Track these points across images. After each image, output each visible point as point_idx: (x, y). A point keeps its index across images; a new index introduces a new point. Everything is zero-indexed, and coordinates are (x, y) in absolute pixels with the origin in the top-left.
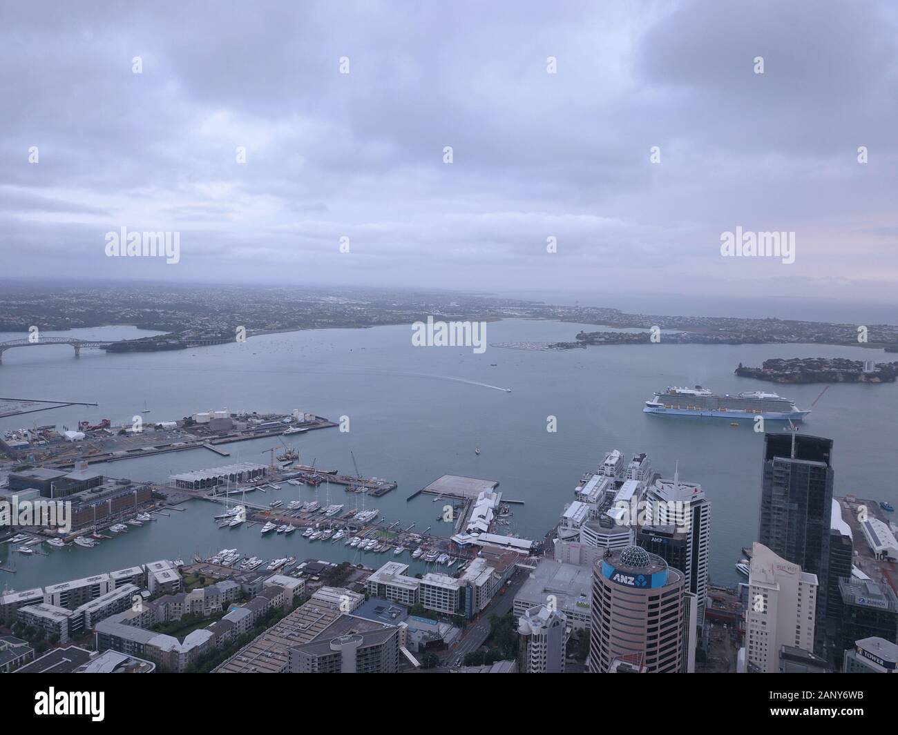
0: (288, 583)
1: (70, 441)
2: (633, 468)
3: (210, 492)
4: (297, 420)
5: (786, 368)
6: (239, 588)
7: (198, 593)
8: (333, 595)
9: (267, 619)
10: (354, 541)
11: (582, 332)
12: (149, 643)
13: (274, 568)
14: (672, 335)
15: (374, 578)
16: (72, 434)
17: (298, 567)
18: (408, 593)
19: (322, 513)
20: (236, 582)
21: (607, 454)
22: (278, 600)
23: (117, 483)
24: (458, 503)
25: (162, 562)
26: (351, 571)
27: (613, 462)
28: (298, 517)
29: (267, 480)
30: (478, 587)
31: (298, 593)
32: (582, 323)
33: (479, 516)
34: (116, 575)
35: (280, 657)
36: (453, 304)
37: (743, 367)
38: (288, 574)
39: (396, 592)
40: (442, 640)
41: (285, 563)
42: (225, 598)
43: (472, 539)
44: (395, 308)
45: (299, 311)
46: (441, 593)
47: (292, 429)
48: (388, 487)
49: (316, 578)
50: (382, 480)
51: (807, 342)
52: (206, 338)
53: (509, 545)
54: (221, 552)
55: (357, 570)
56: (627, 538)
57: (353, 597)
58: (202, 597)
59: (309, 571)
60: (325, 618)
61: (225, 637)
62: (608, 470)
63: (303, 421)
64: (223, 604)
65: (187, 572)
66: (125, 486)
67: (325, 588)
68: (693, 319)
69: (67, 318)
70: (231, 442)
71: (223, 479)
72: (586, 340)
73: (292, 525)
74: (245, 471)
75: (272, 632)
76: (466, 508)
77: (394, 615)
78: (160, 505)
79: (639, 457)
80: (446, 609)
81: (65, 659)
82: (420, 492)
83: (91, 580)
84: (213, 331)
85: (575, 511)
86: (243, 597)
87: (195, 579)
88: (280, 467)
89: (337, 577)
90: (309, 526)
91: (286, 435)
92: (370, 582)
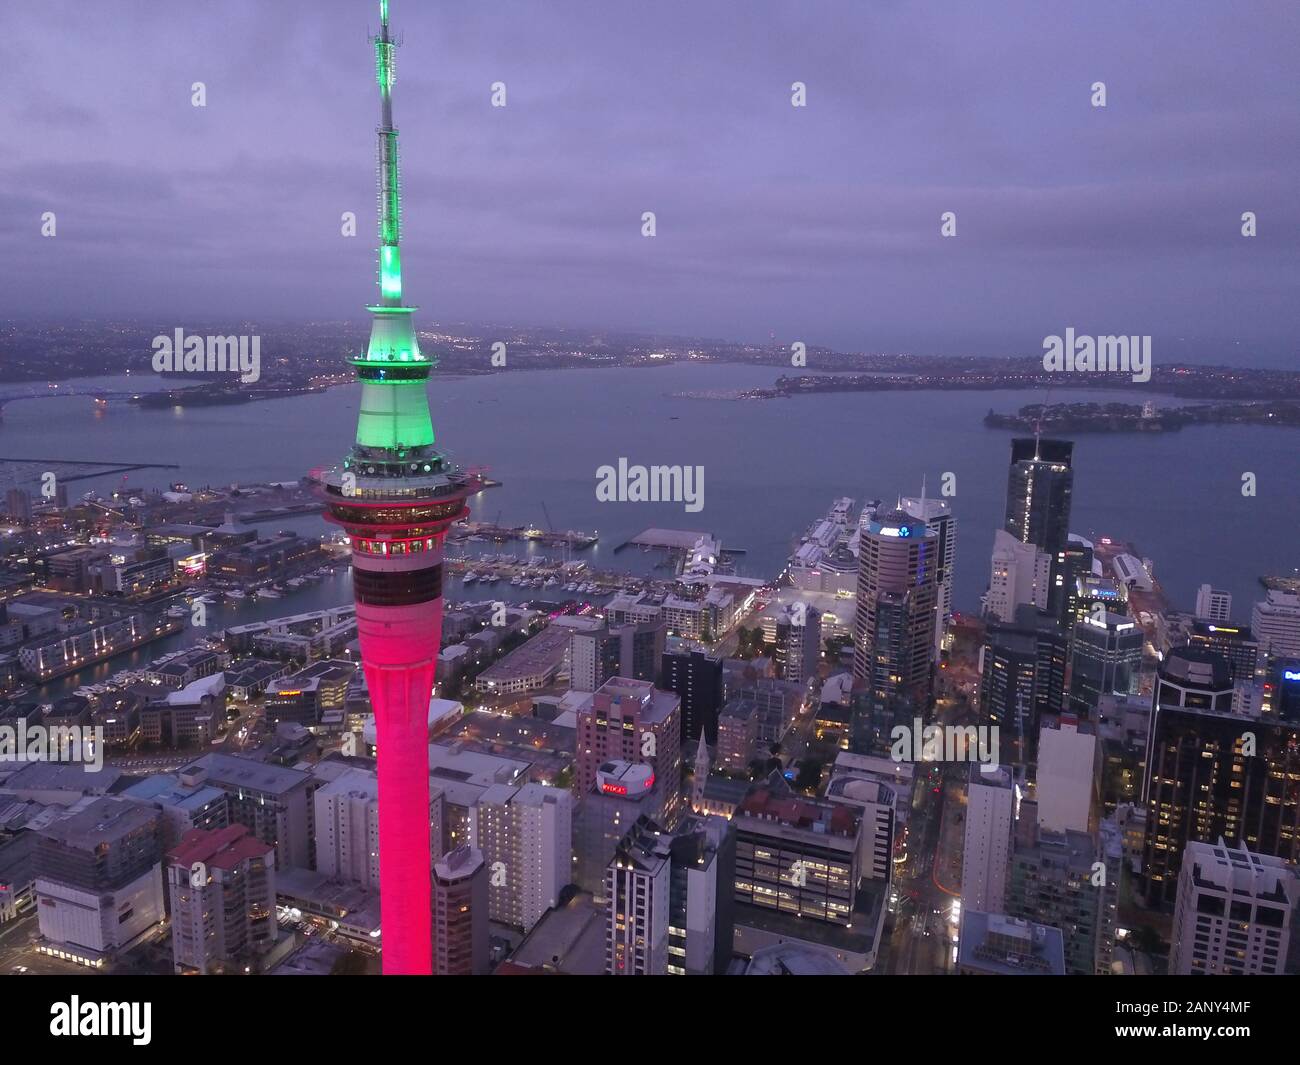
1: (176, 503)
8: (572, 621)
11: (784, 377)
15: (610, 607)
16: (172, 496)
20: (468, 613)
24: (671, 552)
28: (498, 568)
33: (700, 561)
35: (540, 665)
43: (698, 579)
48: (586, 540)
53: (739, 583)
55: (587, 606)
57: (595, 622)
61: (480, 650)
72: (791, 387)
73: (495, 575)
75: (524, 649)
76: (682, 557)
81: (333, 668)
82: (625, 546)
83: (312, 615)
90: (515, 575)
92: (607, 610)
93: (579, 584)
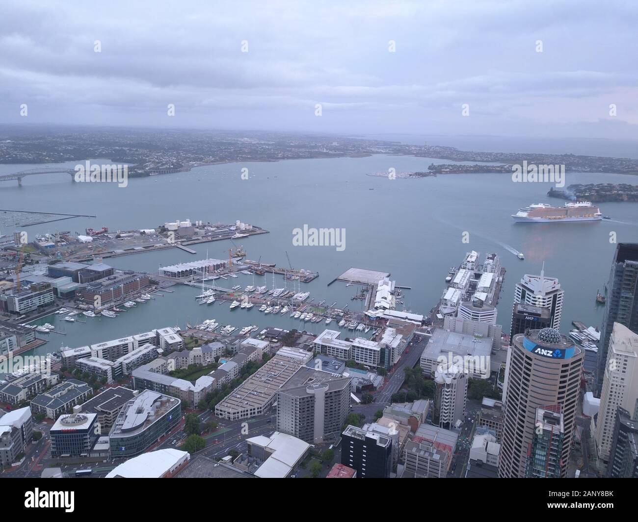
0: (258, 344)
1: (82, 243)
2: (489, 264)
3: (189, 279)
4: (239, 229)
5: (585, 191)
6: (225, 348)
7: (197, 351)
8: (290, 352)
9: (248, 370)
10: (297, 314)
11: (432, 164)
12: (172, 385)
13: (244, 333)
14: (498, 167)
15: (317, 341)
16: (83, 238)
17: (261, 333)
18: (343, 351)
19: (270, 294)
20: (222, 343)
21: (468, 254)
22: (253, 356)
23: (125, 273)
24: (365, 287)
25: (168, 329)
26: (299, 335)
27: (473, 259)
28: (254, 297)
29: (227, 271)
30: (393, 348)
31: (265, 351)
32: (430, 157)
33: (382, 298)
34: (138, 337)
35: (263, 395)
36: (335, 144)
37: (554, 190)
38: (255, 338)
39: (334, 351)
40: (373, 385)
41: (251, 330)
42: (215, 354)
43: (380, 313)
44: (292, 147)
45: (225, 149)
46: (367, 352)
47: (238, 235)
48: (312, 276)
49: (276, 341)
50: (308, 271)
51: (597, 172)
52: (163, 169)
53: (406, 318)
54: (205, 322)
55: (303, 335)
56: (493, 315)
57: (306, 354)
58: (201, 353)
59: (270, 336)
60: (289, 368)
61: (222, 381)
62: (469, 266)
63: (244, 229)
64: (215, 358)
65: (184, 335)
66: (131, 275)
67: (284, 348)
68: (511, 155)
69: (61, 154)
70: (195, 244)
71: (197, 271)
72: (436, 170)
73: (251, 303)
74: (211, 264)
75: (254, 378)
76: (370, 291)
77: (337, 367)
78: (155, 288)
79: (491, 256)
80: (371, 363)
81: (116, 395)
82: (336, 280)
83: (122, 341)
84: (166, 163)
85: (452, 295)
86: (229, 353)
87: (191, 340)
88: (235, 262)
89: (290, 340)
90: (263, 304)
91: (234, 239)
92: (315, 344)
93: (302, 312)
